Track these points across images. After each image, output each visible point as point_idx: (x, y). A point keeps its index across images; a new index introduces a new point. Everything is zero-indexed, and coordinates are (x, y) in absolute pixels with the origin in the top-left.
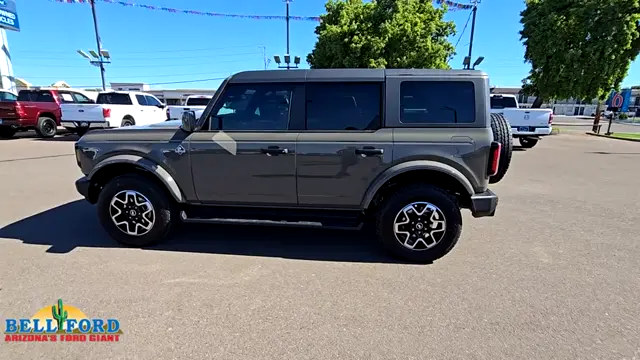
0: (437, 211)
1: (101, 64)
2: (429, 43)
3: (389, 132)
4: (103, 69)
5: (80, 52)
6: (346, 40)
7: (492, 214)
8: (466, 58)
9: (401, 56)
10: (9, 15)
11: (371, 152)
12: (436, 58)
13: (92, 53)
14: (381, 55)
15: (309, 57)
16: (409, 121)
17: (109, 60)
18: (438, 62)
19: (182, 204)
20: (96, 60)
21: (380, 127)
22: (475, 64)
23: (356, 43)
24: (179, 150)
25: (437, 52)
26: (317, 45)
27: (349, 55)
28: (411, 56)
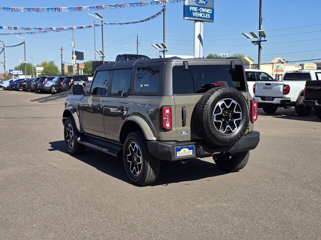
1: (259, 43)
4: (260, 47)
5: (243, 34)
10: (208, 11)
13: (252, 34)
17: (266, 39)
20: (256, 40)
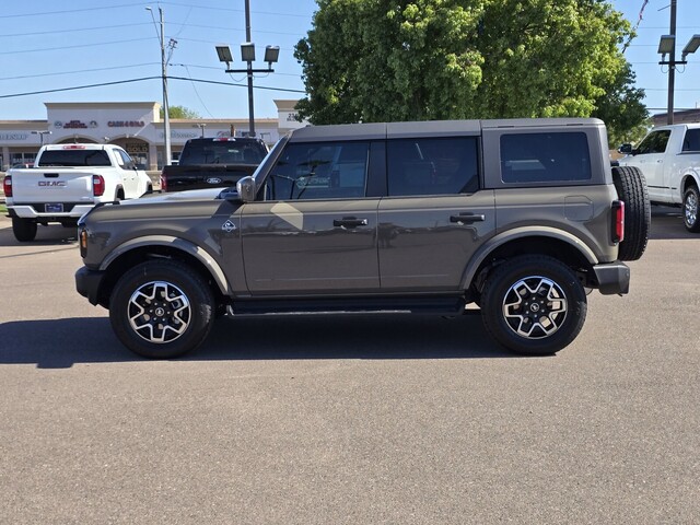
0: (555, 286)
2: (574, 16)
3: (490, 194)
6: (391, 13)
7: (626, 292)
8: (663, 39)
9: (514, 44)
11: (469, 218)
12: (590, 44)
14: (470, 43)
15: (301, 46)
16: (515, 180)
18: (597, 53)
19: (227, 297)
21: (479, 189)
22: (686, 52)
23: (413, 21)
24: (227, 226)
25: (593, 33)
26: (319, 20)
27: (399, 46)
28: (535, 44)
